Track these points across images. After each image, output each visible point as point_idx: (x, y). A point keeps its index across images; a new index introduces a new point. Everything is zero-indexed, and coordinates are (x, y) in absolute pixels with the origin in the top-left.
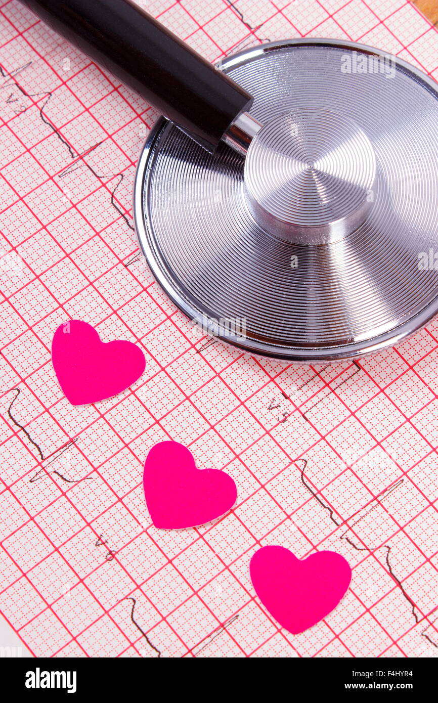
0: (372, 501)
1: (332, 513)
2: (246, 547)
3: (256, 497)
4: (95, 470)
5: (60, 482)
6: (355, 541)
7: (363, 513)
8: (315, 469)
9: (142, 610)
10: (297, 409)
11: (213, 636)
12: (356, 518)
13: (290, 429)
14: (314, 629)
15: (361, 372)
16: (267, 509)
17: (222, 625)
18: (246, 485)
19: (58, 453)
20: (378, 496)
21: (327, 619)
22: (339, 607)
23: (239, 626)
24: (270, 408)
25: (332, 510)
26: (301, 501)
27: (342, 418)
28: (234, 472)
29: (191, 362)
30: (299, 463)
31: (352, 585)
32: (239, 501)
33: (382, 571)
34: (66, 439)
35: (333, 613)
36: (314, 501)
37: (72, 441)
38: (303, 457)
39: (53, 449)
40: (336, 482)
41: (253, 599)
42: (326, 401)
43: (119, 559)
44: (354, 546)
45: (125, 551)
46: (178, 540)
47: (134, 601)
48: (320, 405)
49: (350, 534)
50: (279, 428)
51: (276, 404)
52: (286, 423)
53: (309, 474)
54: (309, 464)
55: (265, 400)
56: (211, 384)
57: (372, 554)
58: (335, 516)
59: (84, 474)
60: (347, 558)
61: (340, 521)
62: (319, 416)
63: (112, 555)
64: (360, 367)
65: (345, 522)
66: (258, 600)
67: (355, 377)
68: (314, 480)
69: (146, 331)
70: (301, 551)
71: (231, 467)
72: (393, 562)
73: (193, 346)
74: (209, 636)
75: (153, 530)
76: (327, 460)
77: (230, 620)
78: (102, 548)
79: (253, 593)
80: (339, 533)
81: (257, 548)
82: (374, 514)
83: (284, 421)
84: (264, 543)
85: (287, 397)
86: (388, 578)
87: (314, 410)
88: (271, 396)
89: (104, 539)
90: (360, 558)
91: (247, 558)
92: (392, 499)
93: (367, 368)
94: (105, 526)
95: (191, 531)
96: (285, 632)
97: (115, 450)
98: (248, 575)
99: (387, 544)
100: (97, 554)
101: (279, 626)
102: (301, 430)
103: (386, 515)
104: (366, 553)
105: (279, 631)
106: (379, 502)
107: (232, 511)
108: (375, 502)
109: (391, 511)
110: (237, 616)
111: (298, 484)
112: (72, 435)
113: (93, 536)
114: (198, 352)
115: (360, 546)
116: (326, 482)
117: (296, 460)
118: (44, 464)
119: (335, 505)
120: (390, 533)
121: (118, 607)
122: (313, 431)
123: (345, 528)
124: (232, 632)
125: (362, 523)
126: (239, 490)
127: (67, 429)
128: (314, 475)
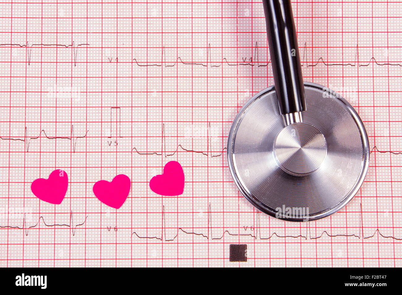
0: (162, 138)
2: (146, 187)
3: (133, 172)
4: (86, 213)
5: (81, 227)
6: (170, 153)
7: (164, 144)
8: (139, 147)
9: (139, 233)
10: (117, 137)
12: (164, 147)
13: (121, 144)
14: (185, 187)
15: (121, 108)
16: (139, 172)
17: (163, 213)
18: (127, 172)
19: (71, 220)
20: (162, 135)
21: (185, 181)
22: (185, 174)
23: (167, 208)
24: (110, 145)
25: (155, 153)
26: (146, 159)
27: (130, 126)
28: (120, 172)
29: (76, 157)
30: (134, 150)
31: (182, 165)
32: (130, 178)
33: (185, 153)
34: (69, 214)
35: (185, 177)
36: (148, 156)
37: (71, 213)
38: (133, 148)
39: (69, 221)
40: (148, 144)
41: (162, 197)
42: (121, 126)
43: (119, 227)
44: (171, 155)
45: (118, 224)
46: (127, 205)
47: (135, 233)
48: (121, 129)
49: (167, 153)
50: (118, 147)
51: (110, 142)
52: (118, 144)
53: (139, 150)
54: (136, 148)
55: (106, 145)
56: (88, 157)
58: (158, 153)
59: (84, 218)
60: (173, 160)
61: (161, 153)
62: (124, 132)
63: (116, 228)
64: (119, 107)
65: (162, 152)
66: (163, 196)
67: (121, 111)
68: (142, 150)
69: (54, 163)
70: (160, 172)
71: (118, 172)
72: (185, 148)
73: (71, 152)
75: (118, 211)
76: (139, 141)
77: (163, 209)
78: (111, 230)
79: (161, 196)
80: (164, 156)
81: (148, 184)
82: (166, 141)
83: (117, 144)
84: (149, 181)
85: (110, 137)
86: (188, 153)
87: (121, 132)
88: (106, 141)
89: (109, 227)
90: (176, 156)
91: (149, 189)
92: (166, 132)
93: (121, 106)
94: (106, 224)
95: (127, 199)
96: (179, 196)
97: (84, 202)
98: (154, 193)
99: (178, 145)
100: (112, 233)
101: (176, 196)
102: (124, 141)
103: (170, 138)
104: (176, 153)
105: (178, 197)
107: (132, 182)
108: (164, 138)
109: (170, 135)
110: (164, 206)
111: (140, 156)
112: (69, 212)
113: (106, 230)
114: (74, 152)
115: (173, 153)
116: (146, 147)
117: (132, 150)
118: (71, 227)
119: (155, 150)
120: (176, 141)
121: (133, 239)
122: (127, 138)
123: (164, 153)
124: (167, 211)
125: (167, 147)
126: (127, 175)
127: (66, 212)
128: (141, 149)
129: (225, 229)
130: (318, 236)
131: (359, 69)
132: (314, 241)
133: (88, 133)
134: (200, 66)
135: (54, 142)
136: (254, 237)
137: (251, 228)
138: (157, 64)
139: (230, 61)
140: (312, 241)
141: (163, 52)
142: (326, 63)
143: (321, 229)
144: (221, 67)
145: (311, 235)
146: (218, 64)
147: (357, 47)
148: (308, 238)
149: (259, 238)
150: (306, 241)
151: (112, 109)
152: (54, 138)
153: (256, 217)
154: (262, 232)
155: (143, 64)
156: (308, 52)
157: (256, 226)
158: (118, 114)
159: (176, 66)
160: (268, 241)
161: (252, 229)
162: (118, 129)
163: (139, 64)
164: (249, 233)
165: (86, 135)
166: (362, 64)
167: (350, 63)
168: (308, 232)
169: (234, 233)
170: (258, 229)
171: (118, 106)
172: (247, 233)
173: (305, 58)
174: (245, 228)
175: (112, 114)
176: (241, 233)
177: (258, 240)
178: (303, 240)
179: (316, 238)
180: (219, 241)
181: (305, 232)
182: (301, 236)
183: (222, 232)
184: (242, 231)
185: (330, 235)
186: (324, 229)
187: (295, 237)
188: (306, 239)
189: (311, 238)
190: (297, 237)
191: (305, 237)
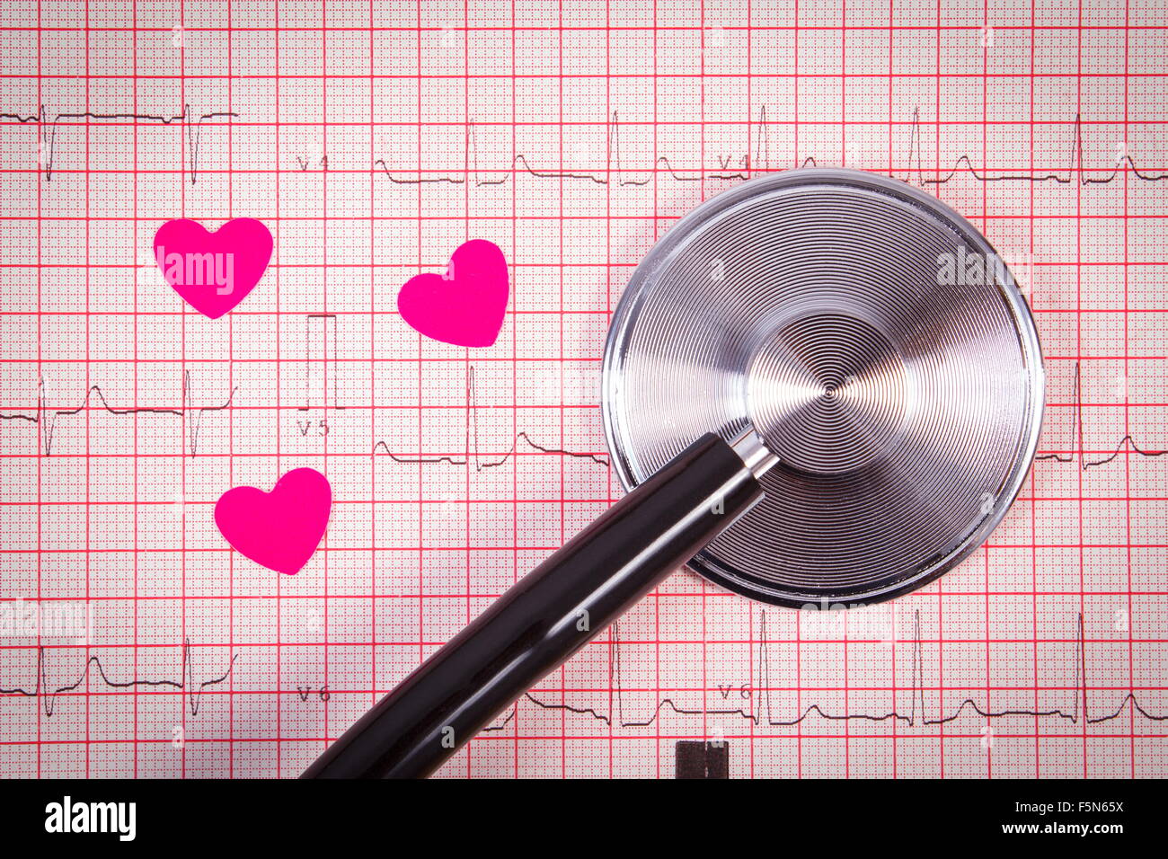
0: (468, 412)
1: (448, 459)
2: (417, 563)
3: (378, 516)
4: (231, 645)
5: (217, 687)
6: (491, 460)
7: (472, 431)
8: (397, 440)
10: (326, 408)
12: (472, 440)
13: (340, 431)
15: (340, 318)
16: (397, 516)
18: (359, 516)
19: (187, 667)
20: (468, 402)
21: (540, 544)
22: (539, 525)
24: (305, 433)
25: (446, 457)
26: (416, 479)
27: (368, 375)
28: (338, 517)
29: (198, 470)
30: (379, 450)
32: (369, 535)
33: (539, 458)
34: (180, 650)
35: (539, 534)
36: (425, 467)
37: (186, 646)
38: (376, 441)
39: (179, 669)
40: (425, 431)
41: (469, 596)
42: (340, 375)
43: (334, 689)
44: (496, 464)
45: (331, 678)
46: (359, 621)
48: (340, 384)
49: (482, 459)
50: (330, 440)
51: (304, 424)
52: (331, 430)
53: (395, 450)
54: (387, 441)
55: (293, 431)
56: (235, 469)
57: (515, 454)
58: (454, 459)
59: (227, 659)
61: (463, 459)
62: (349, 393)
63: (325, 693)
64: (333, 315)
65: (467, 454)
66: (472, 593)
67: (340, 327)
68: (406, 450)
69: (131, 489)
70: (461, 517)
72: (537, 442)
73: (184, 456)
75: (332, 637)
76: (397, 421)
78: (312, 697)
79: (464, 592)
80: (473, 468)
81: (425, 553)
82: (481, 421)
83: (327, 431)
84: (426, 545)
85: (306, 409)
86: (548, 458)
87: (340, 393)
88: (293, 422)
89: (304, 689)
90: (510, 467)
91: (427, 571)
92: (481, 393)
93: (339, 309)
94: (293, 678)
97: (227, 612)
99: (518, 433)
100: (313, 706)
102: (350, 421)
103: (491, 411)
104: (510, 458)
106: (474, 407)
107: (373, 550)
108: (472, 410)
109: (491, 403)
111: (397, 467)
112: (179, 641)
113: (294, 697)
114: (194, 456)
115: (500, 459)
116: (416, 440)
117: (374, 450)
118: (187, 689)
119: (444, 450)
120: (510, 421)
122: (359, 412)
123: (472, 459)
125: (481, 440)
127: (170, 641)
128: (401, 445)
129: (663, 695)
130: (947, 714)
131: (1083, 193)
132: (936, 730)
133: (236, 394)
134: (585, 183)
135: (131, 422)
136: (752, 717)
137: (742, 690)
138: (453, 176)
139: (679, 166)
140: (927, 730)
141: (471, 137)
142: (980, 175)
143: (955, 693)
144: (651, 185)
145: (927, 713)
146: (642, 177)
147: (1078, 122)
148: (918, 722)
149: (765, 722)
150: (909, 731)
151: (311, 319)
152: (130, 410)
153: (756, 656)
154: (774, 704)
155: (405, 177)
156: (923, 138)
157: (756, 685)
158: (330, 337)
159: (509, 184)
160: (794, 731)
161: (746, 694)
162: (331, 384)
163: (395, 176)
164: (737, 705)
165: (230, 401)
166: (1093, 175)
167: (1054, 173)
168: (918, 703)
169: (690, 706)
170: (764, 693)
171: (330, 309)
172: (728, 705)
173: (915, 156)
174: (725, 691)
175: (312, 337)
176: (710, 706)
177: (764, 728)
178: (902, 727)
179: (941, 722)
180: (643, 732)
181: (909, 703)
182: (895, 714)
183: (653, 704)
184: (715, 701)
185: (985, 711)
186: (965, 694)
187: (879, 719)
188: (911, 725)
189: (926, 720)
190: (882, 719)
191: (907, 718)
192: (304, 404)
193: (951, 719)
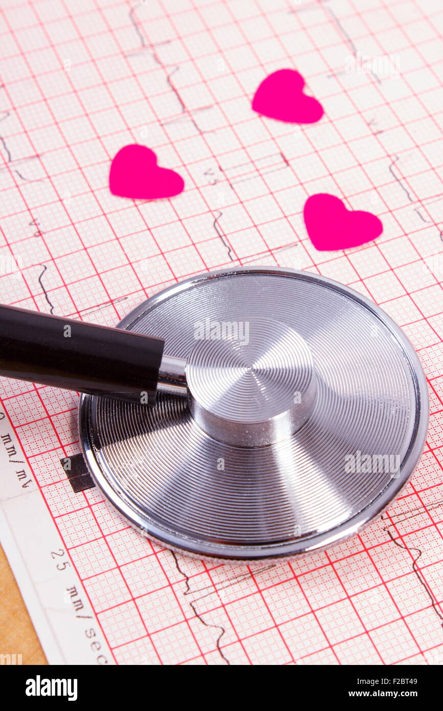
0: (267, 252)
1: (230, 251)
2: (152, 254)
3: (172, 225)
4: (49, 177)
5: (18, 179)
7: (256, 257)
8: (227, 220)
9: (49, 276)
10: (227, 180)
11: (101, 307)
15: (289, 168)
16: (177, 235)
17: (111, 301)
20: (273, 250)
23: (125, 305)
24: (206, 174)
25: (231, 249)
26: (207, 238)
27: (261, 194)
30: (216, 214)
34: (33, 154)
36: (218, 240)
37: (38, 155)
38: (221, 211)
39: (21, 157)
40: (241, 233)
41: (144, 289)
42: (252, 180)
43: (44, 237)
45: (52, 233)
47: (46, 268)
48: (247, 182)
50: (208, 188)
51: (211, 172)
52: (215, 186)
53: (219, 221)
54: (224, 216)
56: (163, 147)
58: (232, 253)
59: (38, 178)
61: (234, 258)
62: (244, 188)
63: (40, 234)
64: (288, 165)
65: (239, 260)
67: (283, 170)
68: (223, 227)
73: (159, 121)
74: (98, 306)
76: (239, 217)
77: (119, 300)
78: (34, 227)
82: (265, 260)
83: (213, 184)
85: (221, 170)
87: (241, 184)
88: (209, 166)
89: (37, 222)
92: (283, 255)
93: (294, 167)
94: (42, 214)
97: (69, 169)
100: (28, 229)
106: (272, 254)
108: (269, 253)
109: (280, 261)
110: (126, 298)
111: (211, 225)
112: (39, 152)
113: (30, 218)
114: (161, 125)
116: (233, 230)
118: (9, 165)
119: (235, 247)
121: (31, 269)
122: (235, 196)
123: (237, 262)
124: (118, 308)
127: (37, 148)
128: (225, 224)
130: (204, 617)
132: (190, 614)
133: (212, 134)
135: (165, 90)
140: (186, 608)
143: (225, 618)
145: (200, 602)
148: (190, 598)
150: (179, 594)
151: (279, 156)
152: (173, 87)
155: (396, 172)
158: (274, 168)
162: (244, 177)
163: (393, 168)
165: (205, 132)
168: (204, 592)
171: (291, 162)
175: (268, 159)
178: (180, 588)
179: (197, 616)
181: (201, 586)
182: (188, 579)
185: (220, 646)
186: (227, 625)
187: (179, 569)
188: (185, 594)
189: (194, 604)
190: (180, 571)
191: (189, 589)
192: (223, 168)
193: (203, 622)
